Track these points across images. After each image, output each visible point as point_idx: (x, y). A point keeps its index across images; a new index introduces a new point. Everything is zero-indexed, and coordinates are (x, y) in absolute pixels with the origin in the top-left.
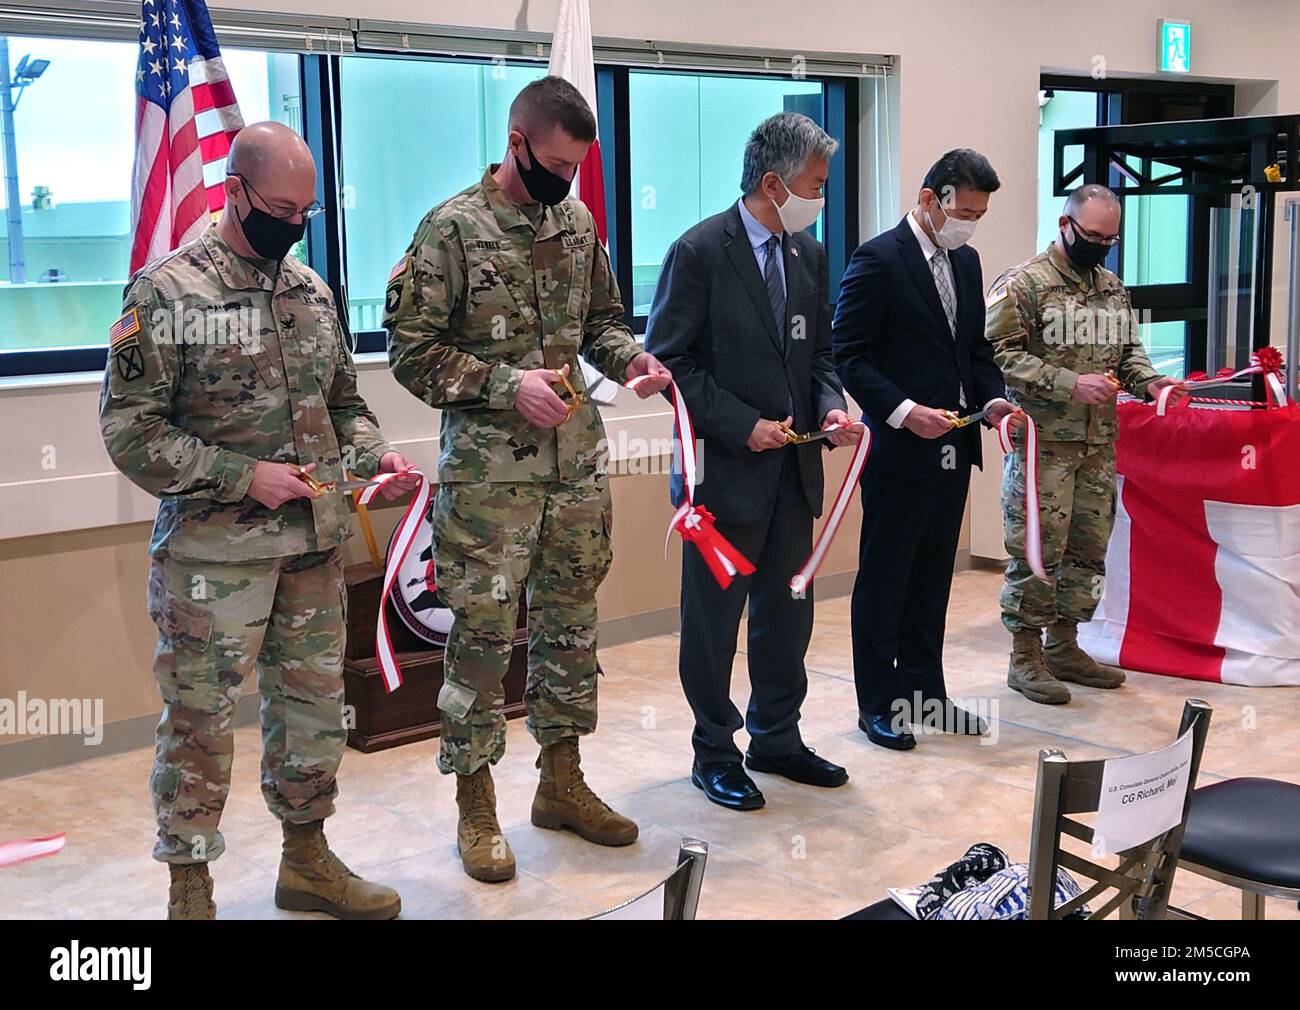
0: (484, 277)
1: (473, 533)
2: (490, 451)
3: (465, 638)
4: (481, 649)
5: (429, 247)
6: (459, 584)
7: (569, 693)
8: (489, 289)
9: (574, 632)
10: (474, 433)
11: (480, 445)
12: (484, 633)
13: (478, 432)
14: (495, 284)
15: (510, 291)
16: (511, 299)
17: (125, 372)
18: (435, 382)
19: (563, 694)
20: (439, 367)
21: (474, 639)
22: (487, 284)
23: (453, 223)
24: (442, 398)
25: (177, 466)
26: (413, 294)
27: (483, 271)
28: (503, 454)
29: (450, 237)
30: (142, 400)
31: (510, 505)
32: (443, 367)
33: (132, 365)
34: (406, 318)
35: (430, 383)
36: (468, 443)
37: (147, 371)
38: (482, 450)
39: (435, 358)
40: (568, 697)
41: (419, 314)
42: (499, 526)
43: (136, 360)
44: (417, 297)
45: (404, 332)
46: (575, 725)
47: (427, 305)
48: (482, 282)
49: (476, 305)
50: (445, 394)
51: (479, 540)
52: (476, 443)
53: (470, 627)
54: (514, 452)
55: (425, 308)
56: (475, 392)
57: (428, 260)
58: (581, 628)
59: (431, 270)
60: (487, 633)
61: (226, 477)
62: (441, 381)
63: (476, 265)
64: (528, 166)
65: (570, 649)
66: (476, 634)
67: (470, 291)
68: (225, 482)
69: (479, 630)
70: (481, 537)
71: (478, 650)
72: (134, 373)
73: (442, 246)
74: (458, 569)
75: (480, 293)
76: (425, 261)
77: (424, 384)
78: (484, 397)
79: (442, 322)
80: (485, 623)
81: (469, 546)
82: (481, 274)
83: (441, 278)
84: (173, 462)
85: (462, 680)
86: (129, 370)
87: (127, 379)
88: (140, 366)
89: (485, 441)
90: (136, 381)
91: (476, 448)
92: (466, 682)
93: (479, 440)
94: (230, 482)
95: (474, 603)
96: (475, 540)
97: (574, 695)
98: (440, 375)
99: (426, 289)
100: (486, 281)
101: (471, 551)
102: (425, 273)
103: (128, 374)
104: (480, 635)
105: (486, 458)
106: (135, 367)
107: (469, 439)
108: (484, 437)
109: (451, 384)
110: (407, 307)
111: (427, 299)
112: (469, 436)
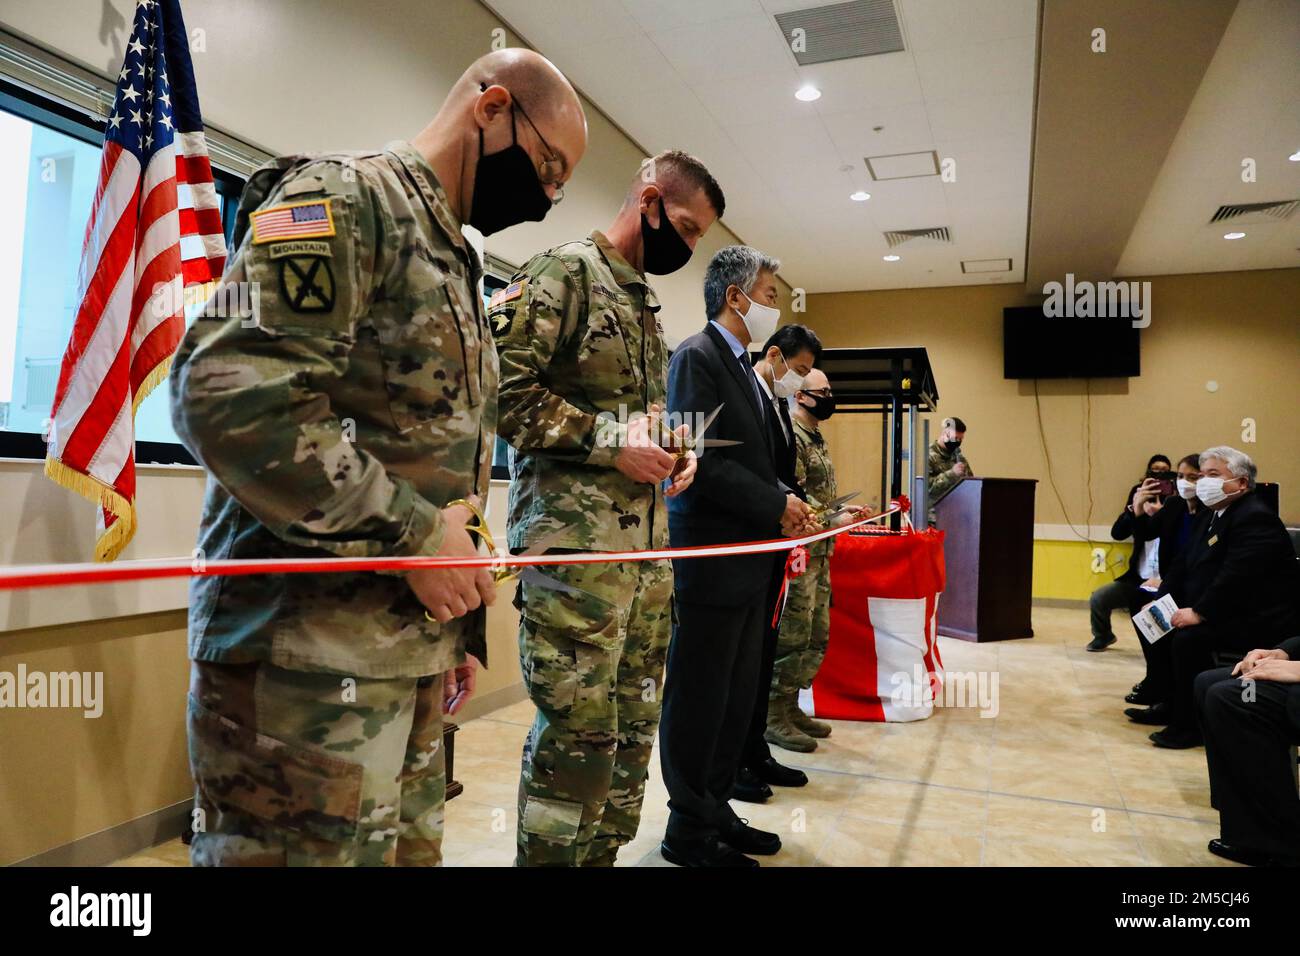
0: (606, 323)
1: (585, 614)
2: (596, 516)
3: (564, 742)
4: (582, 754)
5: (551, 279)
6: (567, 677)
7: (626, 797)
8: (608, 337)
9: (636, 728)
10: (577, 492)
11: (586, 508)
12: (588, 735)
13: (582, 492)
14: (615, 333)
15: (626, 345)
16: (626, 354)
17: (293, 294)
18: (534, 420)
19: (620, 797)
20: (540, 405)
21: (577, 743)
22: (607, 332)
23: (581, 261)
24: (537, 441)
25: (337, 484)
26: (527, 322)
27: (607, 317)
28: (609, 519)
29: (576, 273)
30: (311, 354)
31: (619, 583)
32: (545, 406)
33: (307, 285)
34: (516, 346)
35: (528, 421)
36: (572, 504)
37: (337, 308)
38: (589, 514)
39: (537, 396)
40: (624, 801)
41: (529, 344)
42: (612, 606)
43: (321, 279)
44: (530, 326)
45: (510, 362)
46: (620, 835)
47: (537, 338)
48: (604, 328)
49: (593, 351)
50: (542, 437)
51: (593, 622)
52: (581, 505)
53: (572, 728)
54: (620, 519)
55: (535, 341)
56: (577, 439)
57: (547, 290)
58: (644, 723)
59: (549, 302)
60: (591, 735)
61: (413, 524)
62: (542, 422)
63: (601, 309)
64: (656, 224)
65: (632, 747)
66: (579, 736)
67: (589, 334)
68: (411, 534)
69: (583, 731)
70: (595, 619)
71: (578, 756)
72: (308, 302)
73: (567, 281)
74: (565, 659)
75: (600, 339)
76: (544, 291)
77: (520, 420)
78: (587, 447)
79: (544, 360)
80: (592, 722)
81: (581, 630)
82: (604, 319)
83: (558, 312)
84: (331, 470)
85: (558, 794)
86: (302, 293)
87: (295, 307)
88: (327, 292)
89: (590, 503)
90: (310, 319)
91: (580, 510)
92: (565, 795)
93: (584, 502)
94: (416, 536)
95: (585, 699)
96: (588, 623)
97: (631, 798)
98: (541, 414)
99: (540, 321)
100: (608, 328)
101: (583, 636)
102: (541, 304)
103: (300, 297)
104: (583, 736)
105: (592, 523)
106: (318, 292)
107: (573, 500)
108: (588, 497)
109: (551, 427)
110: (519, 332)
111: (539, 332)
112: (573, 495)
